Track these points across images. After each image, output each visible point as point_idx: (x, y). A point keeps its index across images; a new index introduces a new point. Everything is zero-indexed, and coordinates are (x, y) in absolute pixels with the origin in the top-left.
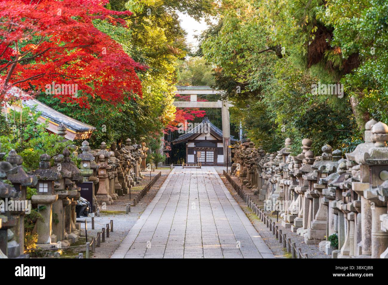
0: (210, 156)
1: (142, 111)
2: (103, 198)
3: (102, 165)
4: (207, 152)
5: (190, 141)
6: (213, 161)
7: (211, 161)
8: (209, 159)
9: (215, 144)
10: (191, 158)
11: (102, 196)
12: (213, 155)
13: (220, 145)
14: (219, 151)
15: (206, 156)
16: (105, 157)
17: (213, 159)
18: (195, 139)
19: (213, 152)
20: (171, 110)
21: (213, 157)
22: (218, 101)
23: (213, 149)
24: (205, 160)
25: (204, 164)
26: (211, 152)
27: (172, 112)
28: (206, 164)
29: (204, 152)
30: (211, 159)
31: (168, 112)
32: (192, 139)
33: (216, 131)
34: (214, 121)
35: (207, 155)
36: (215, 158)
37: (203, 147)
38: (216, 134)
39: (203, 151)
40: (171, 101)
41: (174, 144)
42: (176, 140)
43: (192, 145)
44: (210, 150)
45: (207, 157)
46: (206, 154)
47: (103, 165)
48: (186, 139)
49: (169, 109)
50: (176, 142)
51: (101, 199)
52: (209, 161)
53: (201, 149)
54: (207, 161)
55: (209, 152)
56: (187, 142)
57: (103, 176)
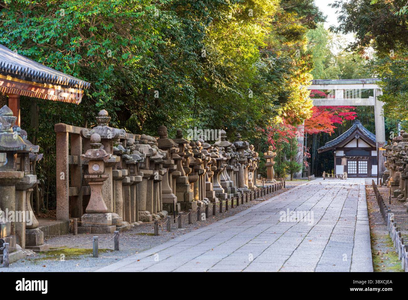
0: (363, 166)
1: (217, 75)
2: (96, 219)
3: (95, 154)
4: (359, 162)
5: (338, 149)
6: (366, 172)
7: (364, 172)
8: (362, 170)
9: (369, 152)
10: (339, 169)
11: (95, 216)
12: (366, 165)
13: (374, 154)
14: (373, 161)
15: (357, 166)
16: (102, 139)
17: (366, 170)
18: (345, 147)
19: (366, 162)
20: (306, 105)
21: (366, 167)
22: (370, 97)
23: (367, 158)
24: (357, 171)
25: (356, 176)
26: (364, 162)
27: (308, 107)
28: (358, 175)
29: (356, 162)
30: (364, 170)
31: (302, 107)
32: (341, 146)
33: (370, 137)
34: (368, 125)
35: (359, 165)
36: (369, 169)
37: (354, 156)
38: (370, 140)
39: (354, 160)
40: (306, 93)
41: (319, 152)
42: (322, 148)
43: (341, 153)
44: (363, 159)
45: (359, 167)
46: (357, 164)
47: (98, 154)
48: (334, 147)
49: (304, 104)
50: (322, 150)
51: (93, 220)
52: (362, 172)
53: (352, 158)
54: (359, 172)
55: (362, 162)
56: (335, 150)
57: (96, 176)
